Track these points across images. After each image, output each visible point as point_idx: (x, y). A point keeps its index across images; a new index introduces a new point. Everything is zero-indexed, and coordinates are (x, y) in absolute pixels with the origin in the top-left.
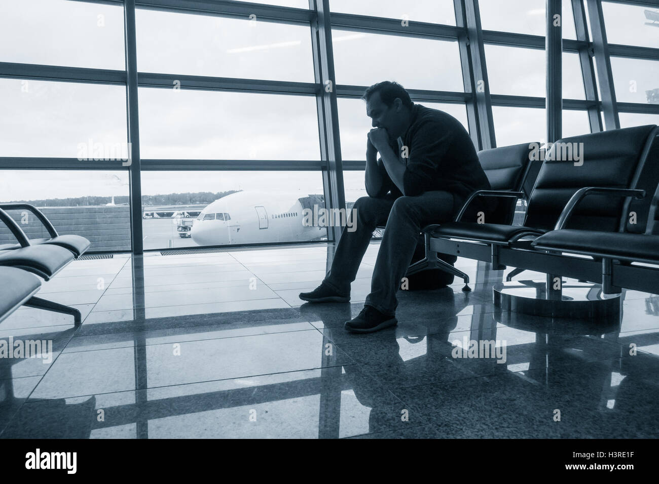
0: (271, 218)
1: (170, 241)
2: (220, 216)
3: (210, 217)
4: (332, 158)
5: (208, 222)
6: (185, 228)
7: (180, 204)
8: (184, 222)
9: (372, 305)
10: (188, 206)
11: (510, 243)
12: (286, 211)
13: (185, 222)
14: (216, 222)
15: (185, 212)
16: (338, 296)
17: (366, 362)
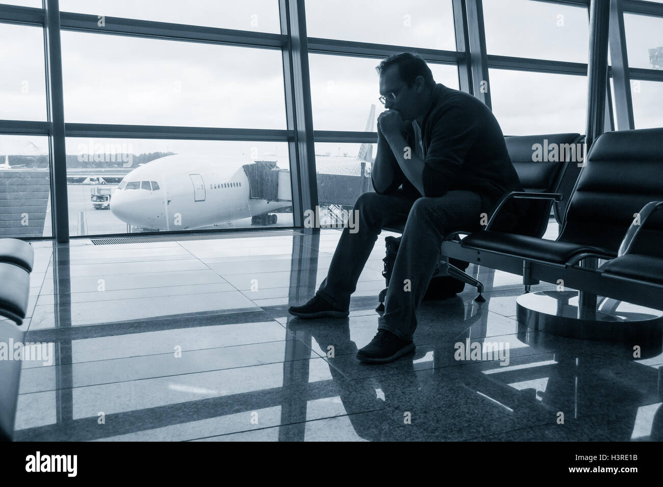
0: (210, 188)
1: (82, 213)
2: (146, 185)
3: (134, 185)
4: (302, 127)
5: (130, 191)
6: (101, 198)
7: (93, 167)
8: (99, 190)
9: (388, 329)
10: (103, 170)
11: (567, 266)
12: (227, 180)
13: (101, 189)
14: (141, 192)
15: (101, 177)
16: (336, 310)
17: (396, 406)
